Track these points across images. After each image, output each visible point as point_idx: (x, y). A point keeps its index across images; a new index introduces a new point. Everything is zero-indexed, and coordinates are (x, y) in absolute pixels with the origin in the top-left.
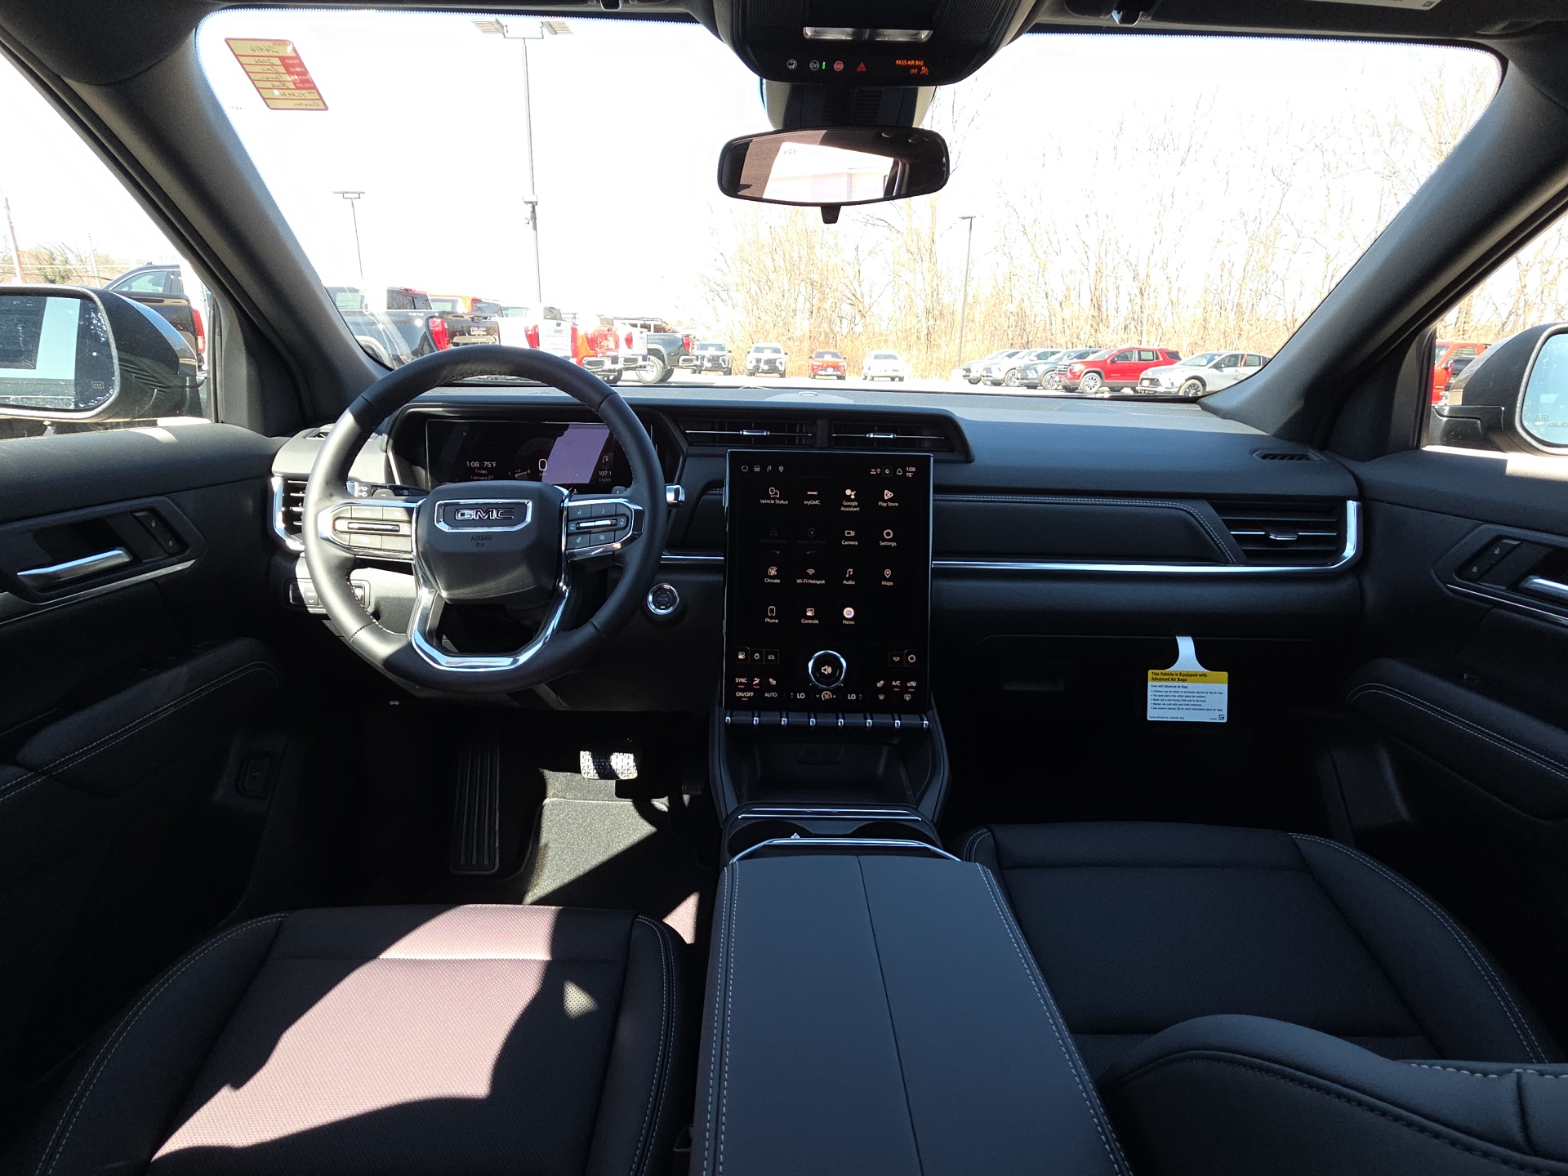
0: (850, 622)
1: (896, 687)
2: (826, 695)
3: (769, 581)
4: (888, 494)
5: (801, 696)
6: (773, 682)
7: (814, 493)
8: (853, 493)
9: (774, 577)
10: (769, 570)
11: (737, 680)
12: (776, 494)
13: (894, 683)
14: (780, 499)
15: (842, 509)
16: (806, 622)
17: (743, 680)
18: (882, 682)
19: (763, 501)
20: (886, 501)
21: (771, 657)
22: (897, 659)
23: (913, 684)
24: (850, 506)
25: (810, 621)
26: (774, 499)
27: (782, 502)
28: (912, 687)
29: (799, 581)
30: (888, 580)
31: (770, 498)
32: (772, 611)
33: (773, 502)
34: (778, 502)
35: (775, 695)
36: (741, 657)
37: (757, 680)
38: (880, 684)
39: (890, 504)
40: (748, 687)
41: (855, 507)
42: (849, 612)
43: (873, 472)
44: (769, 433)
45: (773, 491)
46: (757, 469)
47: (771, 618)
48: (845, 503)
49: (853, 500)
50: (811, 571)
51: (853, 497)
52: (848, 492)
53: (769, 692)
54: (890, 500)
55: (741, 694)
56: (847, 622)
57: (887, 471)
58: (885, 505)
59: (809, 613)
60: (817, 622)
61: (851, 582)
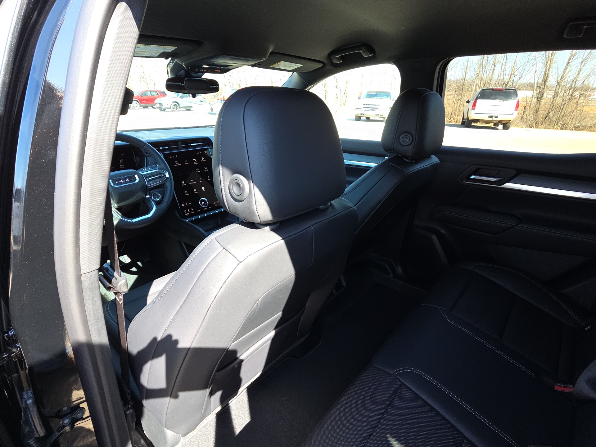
0: (204, 191)
1: (218, 203)
2: (205, 209)
3: (183, 185)
4: (203, 158)
5: (200, 211)
6: (192, 209)
7: (186, 161)
9: (184, 184)
10: (183, 182)
11: (184, 211)
14: (179, 164)
17: (186, 211)
18: (215, 202)
19: (175, 165)
20: (203, 160)
21: (190, 204)
24: (195, 163)
25: (196, 193)
26: (177, 164)
27: (180, 165)
29: (190, 184)
30: (209, 179)
31: (176, 164)
32: (186, 192)
35: (193, 212)
36: (183, 205)
37: (189, 210)
39: (204, 161)
40: (187, 212)
41: (197, 163)
42: (203, 188)
43: (198, 154)
45: (177, 162)
46: (171, 157)
47: (187, 194)
49: (195, 161)
50: (192, 181)
52: (194, 159)
54: (204, 160)
55: (186, 214)
57: (201, 153)
59: (195, 191)
60: (197, 192)
61: (202, 181)
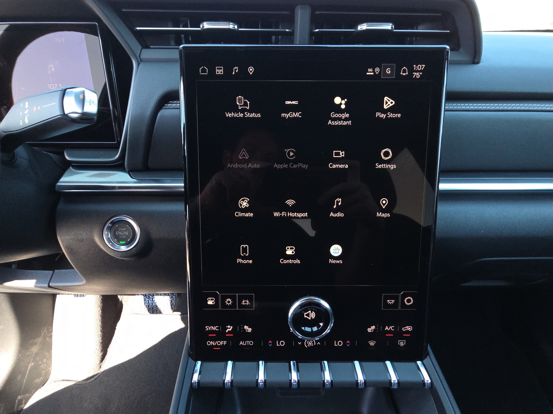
0: (338, 262)
1: (390, 332)
3: (241, 214)
4: (388, 102)
5: (282, 343)
6: (248, 329)
7: (294, 102)
8: (343, 102)
9: (245, 210)
10: (240, 202)
11: (208, 328)
12: (245, 104)
13: (387, 328)
14: (250, 111)
15: (330, 122)
16: (286, 262)
17: (214, 328)
18: (373, 327)
19: (229, 115)
20: (385, 111)
21: (246, 302)
22: (391, 302)
23: (409, 328)
24: (340, 119)
25: (290, 261)
26: (243, 111)
27: (253, 115)
28: (407, 332)
29: (276, 214)
30: (384, 211)
31: (236, 110)
32: (245, 250)
33: (241, 115)
34: (248, 115)
35: (250, 343)
36: (210, 302)
37: (230, 328)
38: (371, 329)
39: (391, 115)
40: (220, 335)
41: (346, 119)
42: (336, 250)
43: (370, 72)
44: (236, 27)
45: (240, 101)
46: (220, 71)
47: (244, 258)
48: (333, 115)
49: (342, 111)
50: (290, 202)
51: (343, 107)
52: (337, 100)
53: (244, 340)
54: (392, 110)
55: (212, 343)
56: (334, 262)
57: (388, 71)
58: (383, 116)
59: (289, 252)
60: (298, 261)
61: (339, 215)
